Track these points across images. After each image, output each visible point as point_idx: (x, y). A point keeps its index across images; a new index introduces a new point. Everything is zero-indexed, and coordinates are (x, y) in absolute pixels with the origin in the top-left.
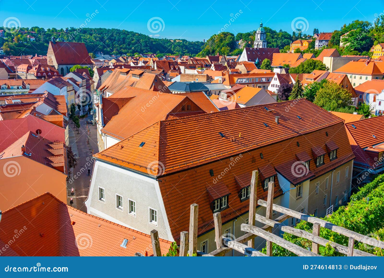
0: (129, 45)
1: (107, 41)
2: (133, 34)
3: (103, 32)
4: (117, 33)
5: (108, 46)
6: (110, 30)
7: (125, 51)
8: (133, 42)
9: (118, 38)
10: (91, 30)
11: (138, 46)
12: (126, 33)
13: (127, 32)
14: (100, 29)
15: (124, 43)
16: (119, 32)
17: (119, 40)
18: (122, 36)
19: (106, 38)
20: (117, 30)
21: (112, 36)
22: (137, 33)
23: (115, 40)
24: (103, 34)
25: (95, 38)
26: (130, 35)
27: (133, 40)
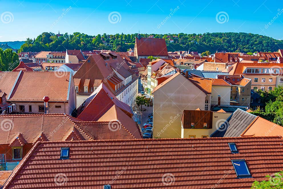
0: (252, 46)
1: (233, 42)
2: (258, 36)
3: (231, 35)
4: (243, 36)
5: (233, 46)
6: (238, 33)
7: (247, 50)
8: (256, 43)
9: (243, 40)
10: (221, 34)
11: (260, 46)
12: (251, 36)
13: (253, 35)
14: (230, 33)
15: (248, 44)
16: (245, 35)
17: (244, 41)
18: (247, 39)
19: (232, 40)
20: (244, 33)
21: (239, 38)
22: (261, 36)
23: (240, 41)
24: (231, 37)
25: (224, 40)
26: (255, 37)
27: (256, 41)
